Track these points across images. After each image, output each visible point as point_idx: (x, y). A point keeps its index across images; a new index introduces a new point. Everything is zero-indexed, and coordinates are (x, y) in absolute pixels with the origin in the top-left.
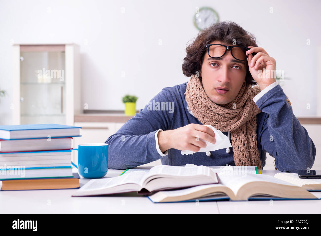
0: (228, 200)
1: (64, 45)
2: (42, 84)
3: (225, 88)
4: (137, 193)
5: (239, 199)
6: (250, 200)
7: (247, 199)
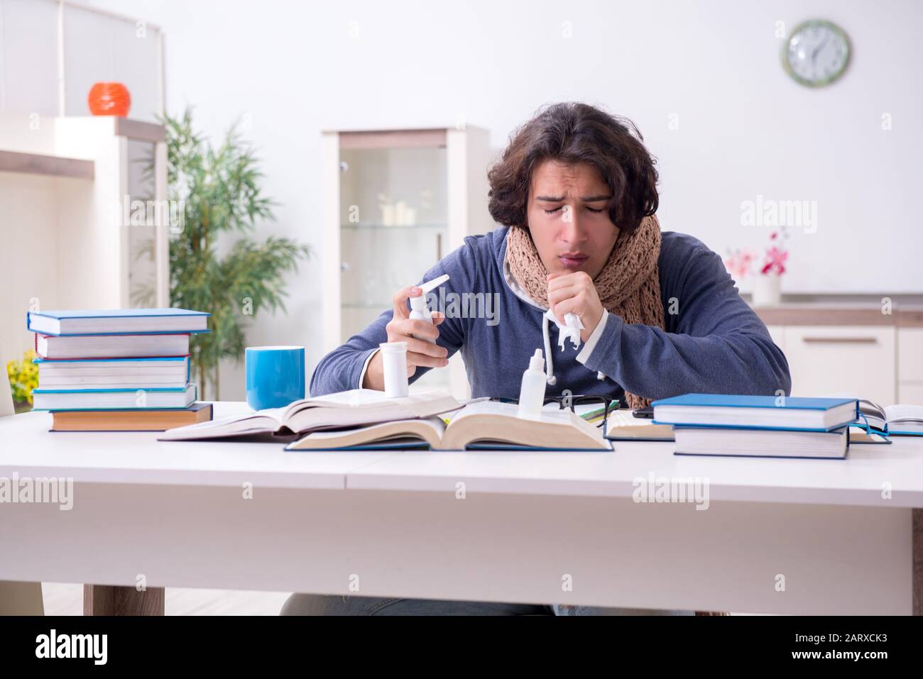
0: (426, 448)
1: (443, 131)
2: (394, 227)
3: (578, 254)
4: (272, 434)
5: (448, 447)
6: (468, 449)
7: (463, 448)
